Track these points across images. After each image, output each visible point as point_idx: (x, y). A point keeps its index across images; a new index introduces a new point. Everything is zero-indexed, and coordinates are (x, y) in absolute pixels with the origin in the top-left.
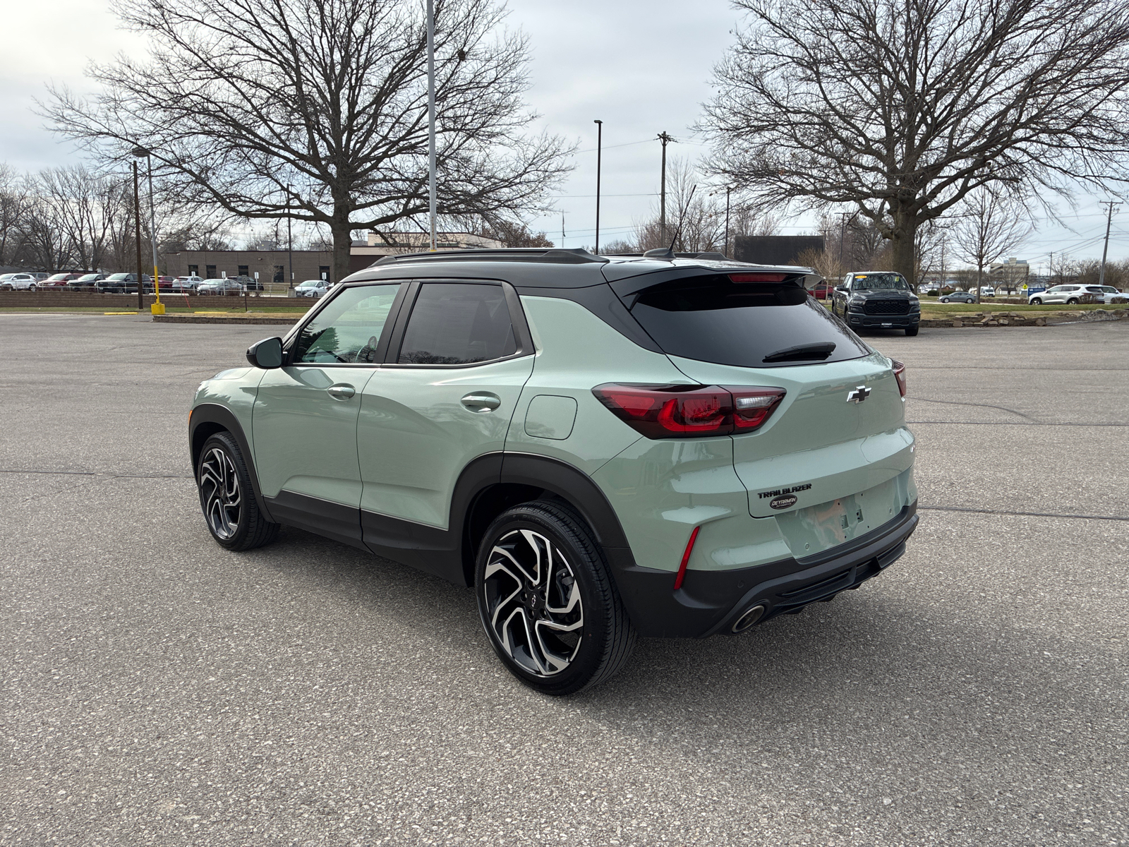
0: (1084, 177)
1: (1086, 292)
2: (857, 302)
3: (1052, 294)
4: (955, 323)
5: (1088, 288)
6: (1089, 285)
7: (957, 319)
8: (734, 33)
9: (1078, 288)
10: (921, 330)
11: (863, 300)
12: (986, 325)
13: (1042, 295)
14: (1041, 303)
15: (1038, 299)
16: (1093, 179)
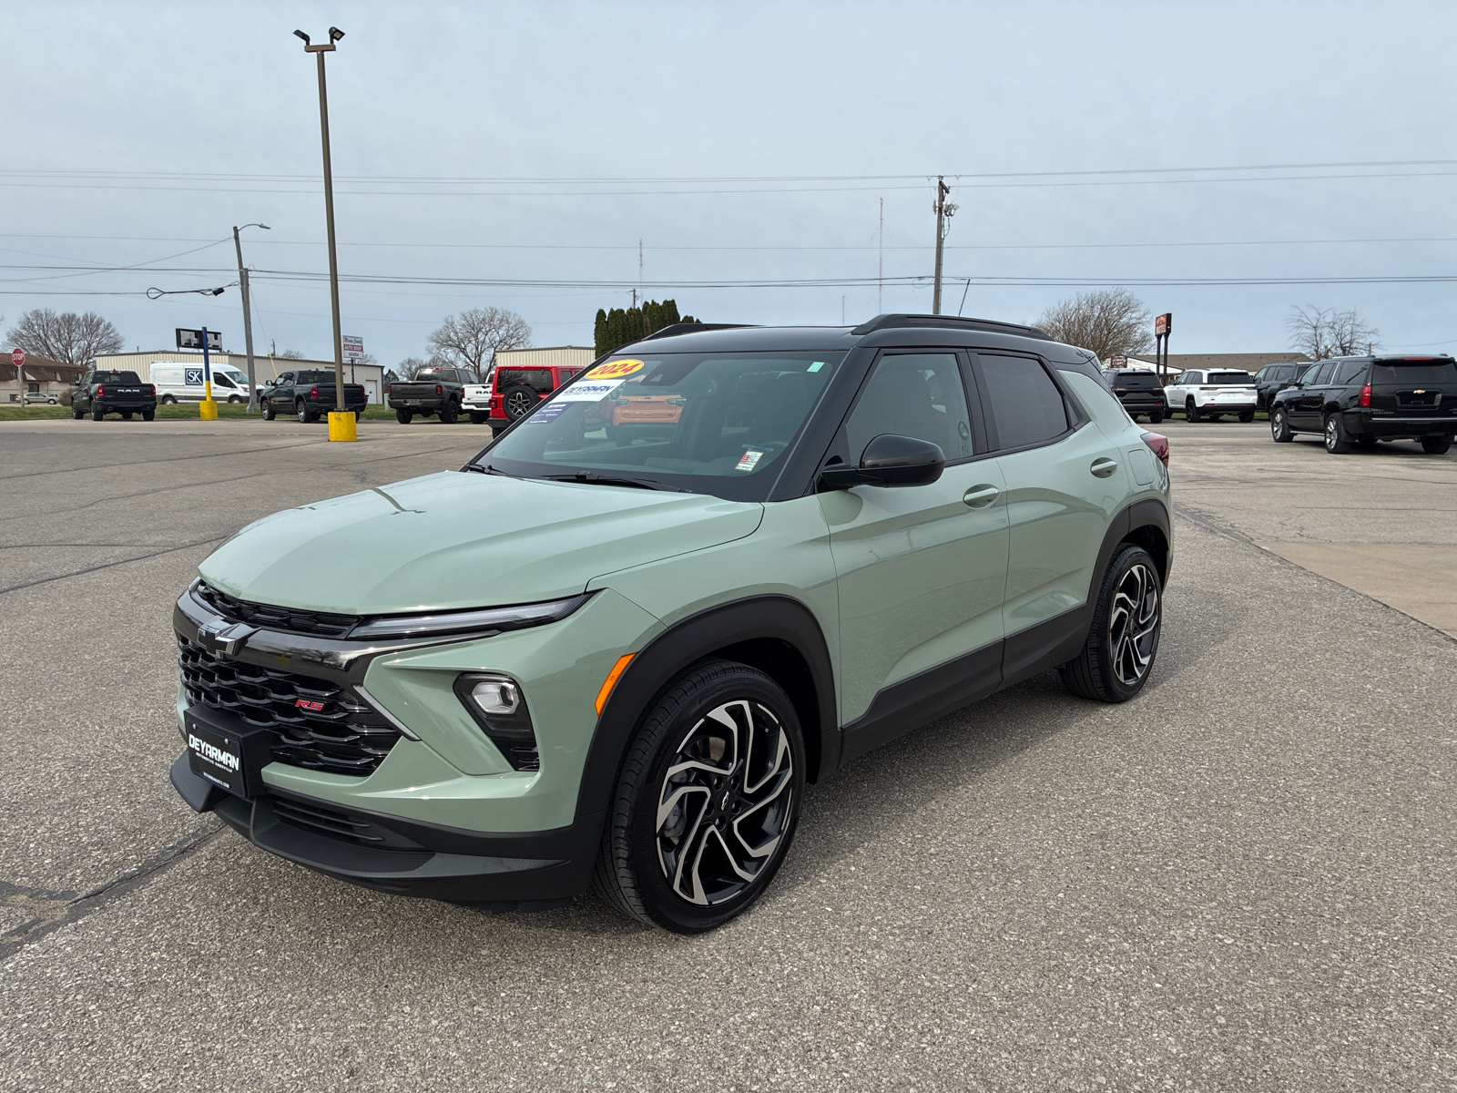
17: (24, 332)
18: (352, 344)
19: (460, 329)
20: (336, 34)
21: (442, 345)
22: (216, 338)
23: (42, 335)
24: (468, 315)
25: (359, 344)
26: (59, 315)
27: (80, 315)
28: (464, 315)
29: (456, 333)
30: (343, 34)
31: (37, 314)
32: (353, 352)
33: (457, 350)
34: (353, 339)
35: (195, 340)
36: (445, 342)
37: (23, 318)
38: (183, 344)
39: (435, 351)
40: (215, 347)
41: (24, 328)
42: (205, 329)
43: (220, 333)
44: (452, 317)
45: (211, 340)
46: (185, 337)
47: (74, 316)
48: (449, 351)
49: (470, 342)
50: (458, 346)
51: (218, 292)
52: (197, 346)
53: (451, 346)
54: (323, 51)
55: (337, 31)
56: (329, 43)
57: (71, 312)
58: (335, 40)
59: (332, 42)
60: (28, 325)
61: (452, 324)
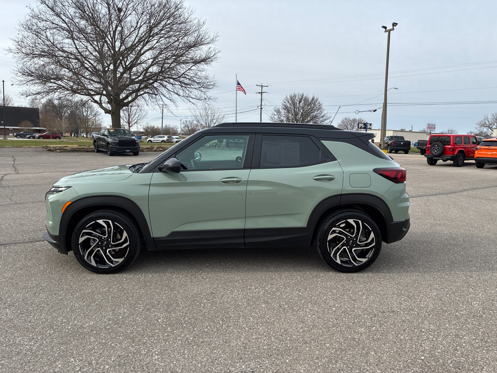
0: (182, 96)
1: (167, 138)
2: (114, 141)
3: (155, 139)
4: (144, 150)
5: (168, 137)
6: (168, 136)
7: (144, 148)
8: (28, 7)
9: (164, 137)
10: (140, 153)
11: (117, 140)
12: (155, 151)
13: (152, 139)
14: (152, 142)
15: (150, 140)
16: (186, 97)
17: (342, 124)
18: (431, 126)
19: (491, 120)
20: (395, 24)
21: (482, 126)
22: (370, 125)
23: (346, 125)
24: (494, 115)
25: (434, 126)
26: (351, 119)
27: (357, 119)
28: (493, 114)
29: (489, 122)
30: (397, 24)
31: (346, 119)
32: (431, 129)
33: (488, 128)
34: (432, 125)
35: (363, 126)
36: (484, 125)
37: (342, 120)
38: (359, 127)
39: (479, 128)
40: (370, 128)
41: (342, 123)
42: (367, 123)
43: (372, 124)
44: (487, 115)
45: (369, 126)
46: (360, 125)
47: (356, 119)
48: (485, 128)
49: (494, 125)
50: (488, 127)
51: (375, 111)
52: (364, 128)
53: (485, 126)
54: (390, 31)
55: (395, 23)
56: (392, 28)
57: (355, 118)
58: (394, 27)
59: (393, 27)
60: (343, 122)
61: (487, 118)
